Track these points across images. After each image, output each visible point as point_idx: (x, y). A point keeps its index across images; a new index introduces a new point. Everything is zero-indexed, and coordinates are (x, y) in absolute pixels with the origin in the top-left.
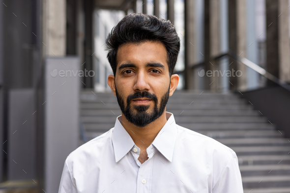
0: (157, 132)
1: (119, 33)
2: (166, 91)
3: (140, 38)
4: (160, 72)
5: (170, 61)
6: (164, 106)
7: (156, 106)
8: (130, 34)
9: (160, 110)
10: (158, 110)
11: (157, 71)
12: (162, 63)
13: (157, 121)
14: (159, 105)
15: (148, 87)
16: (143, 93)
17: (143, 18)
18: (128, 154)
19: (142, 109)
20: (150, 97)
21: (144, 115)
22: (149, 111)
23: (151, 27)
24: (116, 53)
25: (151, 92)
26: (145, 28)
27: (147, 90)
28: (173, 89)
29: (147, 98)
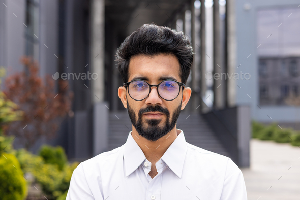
0: (167, 146)
1: (132, 45)
2: (179, 104)
3: (154, 51)
4: (172, 86)
5: (183, 74)
6: (176, 120)
7: (167, 120)
8: (143, 46)
9: (172, 123)
10: (170, 124)
11: (169, 85)
12: (175, 77)
13: (168, 135)
14: (170, 119)
15: (160, 101)
16: (155, 107)
17: (156, 30)
18: (139, 168)
19: (154, 123)
20: (162, 111)
21: (156, 129)
22: (161, 125)
23: (165, 39)
24: (128, 64)
25: (163, 106)
26: (158, 40)
27: (160, 104)
28: (185, 103)
29: (159, 113)
